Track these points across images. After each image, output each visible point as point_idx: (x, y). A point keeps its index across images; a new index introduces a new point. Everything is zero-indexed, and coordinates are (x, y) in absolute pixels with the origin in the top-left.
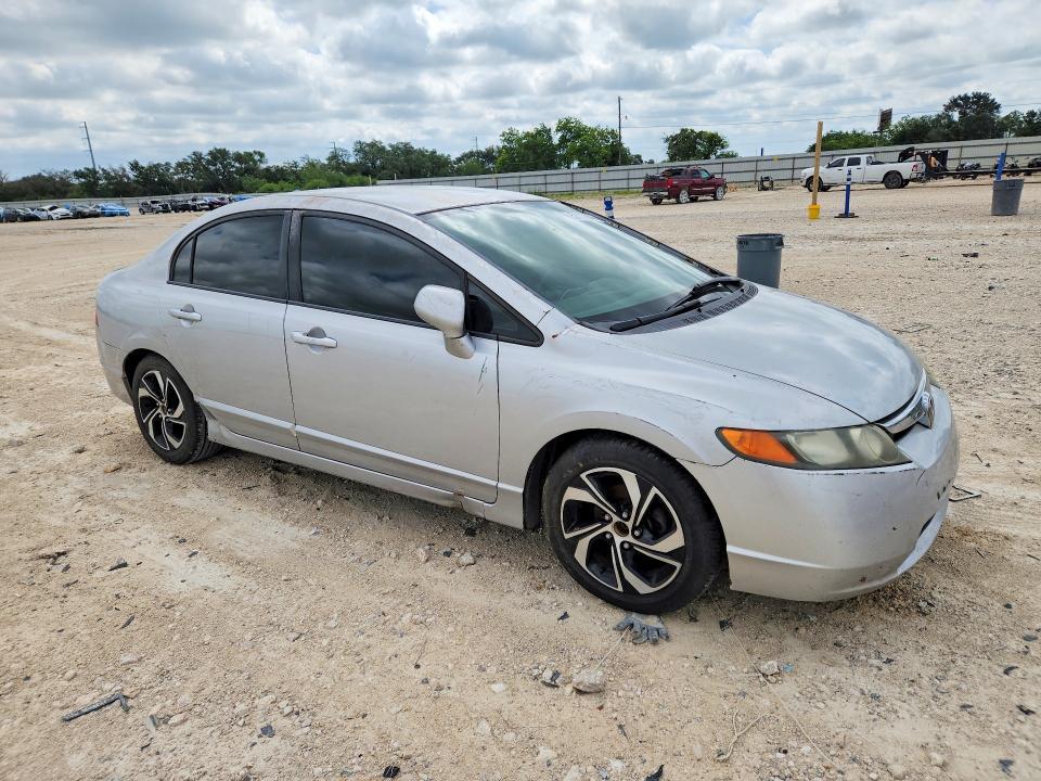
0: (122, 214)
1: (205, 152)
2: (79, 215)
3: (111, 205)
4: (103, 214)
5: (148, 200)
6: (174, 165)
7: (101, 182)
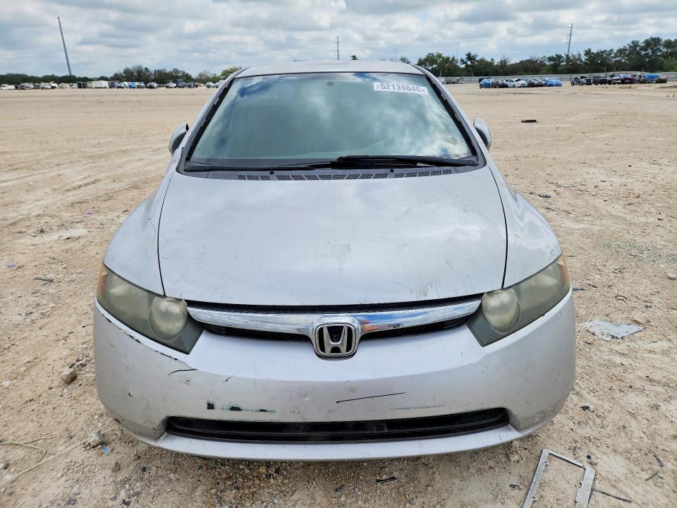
0: (557, 85)
1: (641, 41)
2: (531, 85)
3: (553, 79)
4: (545, 85)
5: (579, 76)
6: (615, 51)
7: (562, 64)
